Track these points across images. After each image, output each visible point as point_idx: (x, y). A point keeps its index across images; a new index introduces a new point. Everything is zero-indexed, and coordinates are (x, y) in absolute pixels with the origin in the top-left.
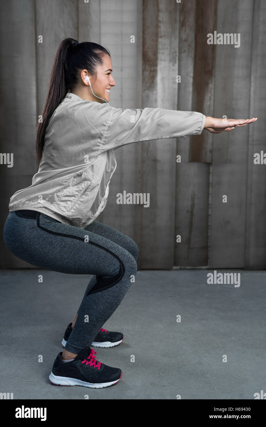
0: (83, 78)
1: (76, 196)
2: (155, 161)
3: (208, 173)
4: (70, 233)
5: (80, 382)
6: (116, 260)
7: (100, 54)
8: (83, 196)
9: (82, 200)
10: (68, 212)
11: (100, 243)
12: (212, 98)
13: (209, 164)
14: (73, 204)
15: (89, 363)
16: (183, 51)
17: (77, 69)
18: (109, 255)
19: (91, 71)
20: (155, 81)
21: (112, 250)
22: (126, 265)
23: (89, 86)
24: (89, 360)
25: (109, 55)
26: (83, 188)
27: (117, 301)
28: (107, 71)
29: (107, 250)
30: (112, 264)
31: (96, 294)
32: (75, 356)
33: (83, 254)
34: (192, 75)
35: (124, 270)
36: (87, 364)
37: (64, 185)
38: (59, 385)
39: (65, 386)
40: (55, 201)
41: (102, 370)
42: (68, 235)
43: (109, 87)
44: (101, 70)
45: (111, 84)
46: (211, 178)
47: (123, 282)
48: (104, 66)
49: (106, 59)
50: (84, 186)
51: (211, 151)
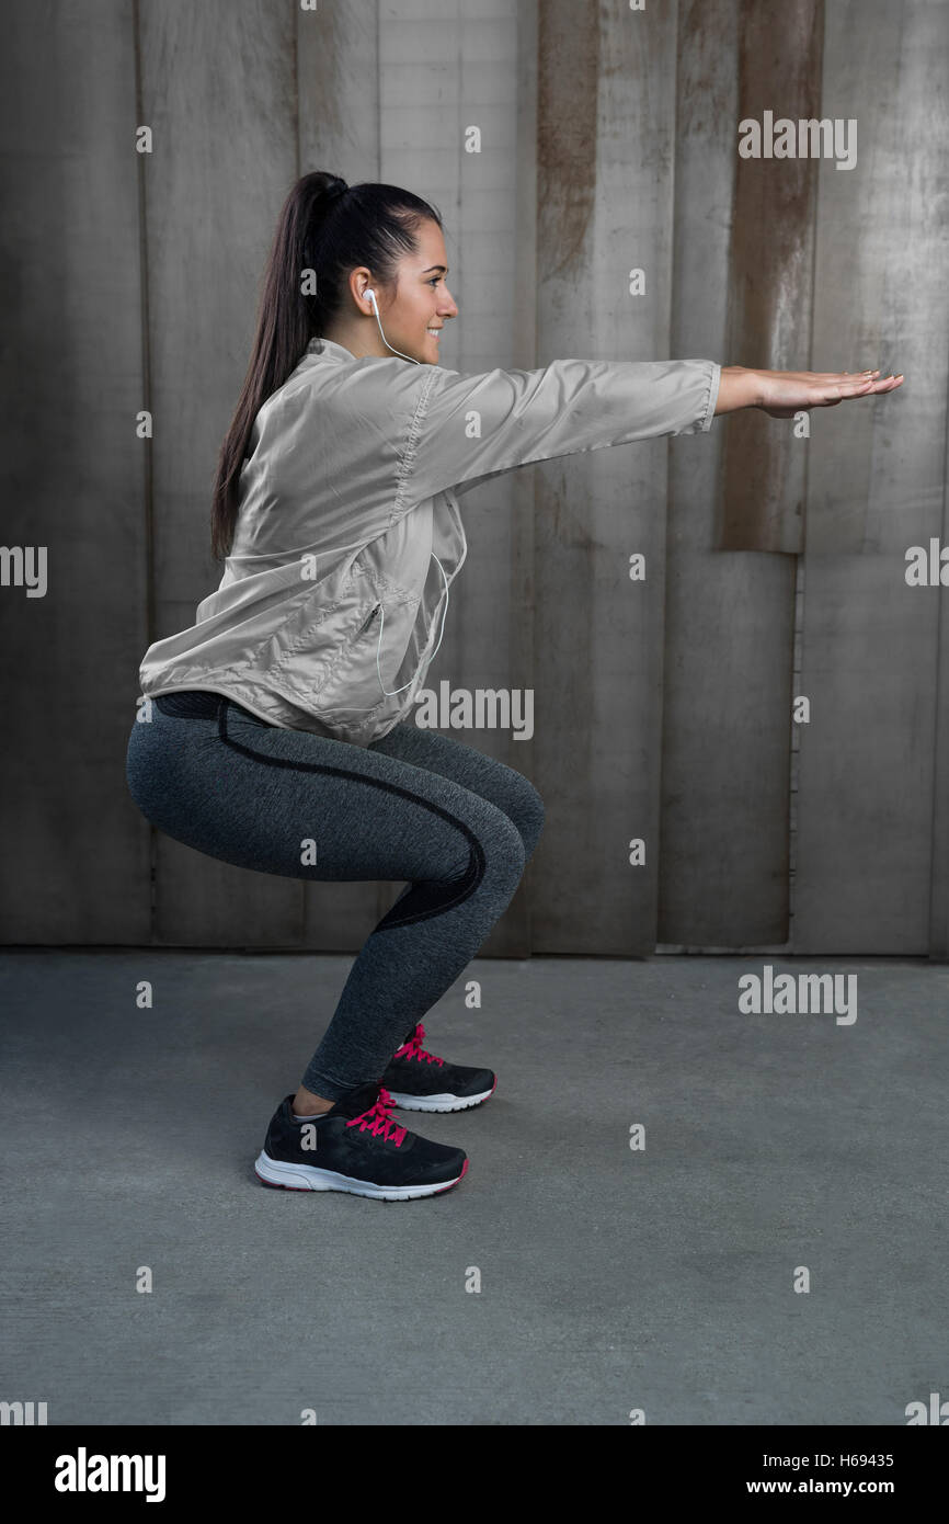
0: (357, 293)
1: (338, 645)
2: (587, 545)
3: (792, 593)
4: (320, 761)
5: (341, 1180)
6: (457, 834)
7: (407, 221)
8: (359, 646)
9: (356, 656)
10: (316, 696)
11: (409, 787)
12: (806, 303)
13: (795, 558)
14: (330, 669)
15: (369, 1127)
16: (694, 124)
17: (340, 265)
18: (437, 821)
19: (381, 272)
20: (586, 242)
21: (445, 807)
22: (491, 851)
23: (373, 317)
24: (369, 1120)
25: (439, 223)
26: (355, 620)
27: (458, 955)
28: (429, 271)
29: (432, 807)
30: (445, 847)
31: (398, 931)
32: (328, 1105)
33: (357, 819)
34: (726, 216)
35: (483, 864)
36: (362, 1128)
37: (297, 608)
38: (282, 1187)
39: (299, 1190)
40: (275, 662)
41: (409, 1148)
42: (315, 766)
43: (436, 321)
44: (409, 270)
45: (444, 311)
46: (799, 611)
47: (478, 901)
48: (420, 258)
49: (426, 236)
50: (360, 613)
51: (801, 510)
